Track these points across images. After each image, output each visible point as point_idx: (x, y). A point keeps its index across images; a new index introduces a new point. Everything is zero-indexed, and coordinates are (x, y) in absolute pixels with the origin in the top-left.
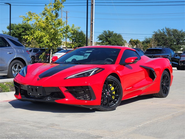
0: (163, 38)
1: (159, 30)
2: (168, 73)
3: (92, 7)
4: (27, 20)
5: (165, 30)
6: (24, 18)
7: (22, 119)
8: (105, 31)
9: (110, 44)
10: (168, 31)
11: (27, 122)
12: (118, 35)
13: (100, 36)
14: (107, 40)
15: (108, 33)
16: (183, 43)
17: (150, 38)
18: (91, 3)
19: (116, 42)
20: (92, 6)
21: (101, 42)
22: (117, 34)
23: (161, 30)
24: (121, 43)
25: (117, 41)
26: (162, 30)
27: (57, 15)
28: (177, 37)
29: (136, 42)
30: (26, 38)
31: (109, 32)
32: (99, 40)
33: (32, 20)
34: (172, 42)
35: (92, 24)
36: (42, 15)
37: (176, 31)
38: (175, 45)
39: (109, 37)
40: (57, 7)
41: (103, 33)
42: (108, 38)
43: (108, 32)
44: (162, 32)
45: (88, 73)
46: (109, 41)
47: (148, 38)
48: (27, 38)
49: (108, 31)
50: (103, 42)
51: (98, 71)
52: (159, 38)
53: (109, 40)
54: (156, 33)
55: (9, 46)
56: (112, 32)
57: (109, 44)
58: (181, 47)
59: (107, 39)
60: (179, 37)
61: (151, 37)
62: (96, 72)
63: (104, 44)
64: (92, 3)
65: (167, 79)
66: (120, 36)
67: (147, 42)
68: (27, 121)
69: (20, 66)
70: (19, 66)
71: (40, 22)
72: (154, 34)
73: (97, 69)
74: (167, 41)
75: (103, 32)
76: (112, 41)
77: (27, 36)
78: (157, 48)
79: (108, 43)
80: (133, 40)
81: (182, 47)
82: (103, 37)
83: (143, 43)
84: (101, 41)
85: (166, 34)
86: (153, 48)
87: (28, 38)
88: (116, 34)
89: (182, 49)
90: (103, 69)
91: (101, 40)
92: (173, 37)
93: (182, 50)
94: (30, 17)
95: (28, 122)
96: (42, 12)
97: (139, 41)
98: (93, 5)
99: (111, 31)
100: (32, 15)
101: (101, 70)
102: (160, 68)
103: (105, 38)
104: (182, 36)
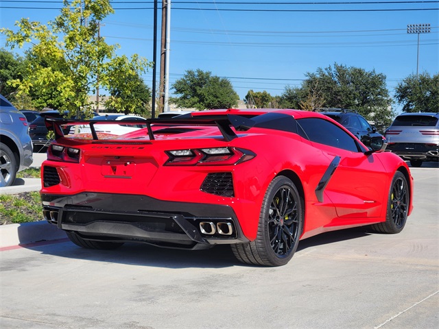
0: (328, 89)
1: (320, 70)
3: (164, 13)
4: (16, 39)
5: (335, 70)
6: (10, 34)
7: (41, 310)
8: (189, 72)
9: (203, 101)
10: (341, 72)
11: (56, 318)
12: (222, 81)
13: (179, 83)
14: (195, 93)
15: (198, 76)
16: (377, 100)
17: (298, 90)
18: (163, 2)
19: (217, 97)
20: (164, 9)
21: (181, 99)
22: (219, 78)
23: (324, 70)
24: (228, 99)
25: (218, 95)
26: (326, 69)
27: (93, 29)
28: (362, 87)
29: (263, 99)
30: (14, 85)
31: (200, 73)
32: (176, 93)
33: (30, 40)
34: (350, 99)
35: (165, 53)
36: (56, 26)
37: (360, 72)
38: (358, 105)
39: (201, 87)
41: (186, 76)
42: (198, 88)
43: (196, 74)
44: (327, 74)
46: (199, 96)
47: (291, 89)
48: (18, 86)
49: (198, 71)
50: (185, 97)
52: (320, 87)
53: (199, 92)
54: (312, 76)
56: (207, 74)
57: (199, 102)
58: (370, 111)
59: (195, 90)
60: (367, 88)
61: (300, 87)
63: (186, 101)
64: (165, 3)
66: (225, 84)
67: (292, 99)
68: (54, 315)
69: (4, 157)
70: (2, 157)
71: (50, 46)
72: (308, 78)
74: (339, 97)
75: (186, 74)
76: (206, 94)
77: (18, 80)
78: (330, 113)
79: (196, 99)
80: (254, 92)
81: (374, 112)
82: (185, 85)
84: (179, 96)
85: (336, 80)
87: (21, 87)
88: (216, 80)
89: (372, 114)
91: (181, 92)
93: (374, 118)
94: (25, 33)
95: (59, 319)
96: (56, 18)
97: (269, 95)
98: (166, 8)
99: (204, 72)
100: (29, 28)
103: (191, 87)
104: (374, 85)
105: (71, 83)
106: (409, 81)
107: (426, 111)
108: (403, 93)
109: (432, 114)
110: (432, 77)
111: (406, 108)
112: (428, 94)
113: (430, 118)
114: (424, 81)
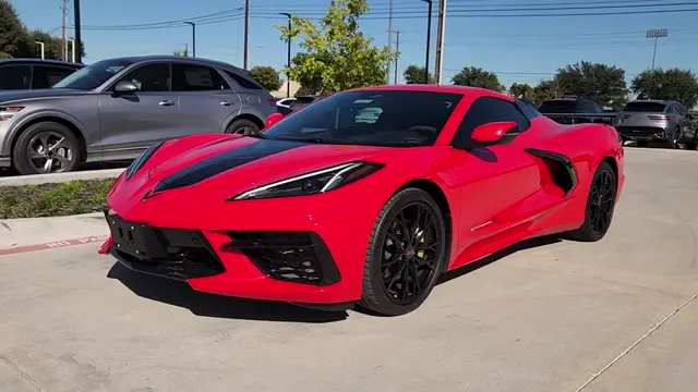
0: (576, 81)
1: (569, 66)
2: (610, 168)
4: (289, 33)
5: (581, 66)
6: (284, 29)
8: (465, 69)
10: (586, 66)
12: (490, 75)
13: (457, 76)
16: (615, 90)
17: (550, 82)
22: (488, 73)
23: (572, 66)
26: (574, 66)
27: (353, 26)
28: (603, 80)
29: (523, 89)
31: (474, 69)
34: (592, 90)
35: (440, 52)
37: (602, 67)
38: (599, 94)
39: (474, 79)
40: (354, 10)
41: (463, 72)
43: (471, 70)
44: (574, 69)
45: (318, 182)
47: (545, 81)
51: (358, 173)
52: (568, 79)
54: (562, 71)
55: (227, 87)
58: (609, 99)
60: (607, 80)
61: (552, 80)
62: (348, 179)
64: (441, 12)
65: (607, 186)
66: (493, 78)
67: (544, 87)
72: (559, 73)
73: (357, 165)
74: (583, 88)
78: (566, 99)
80: (518, 84)
81: (612, 100)
82: (462, 78)
83: (536, 90)
85: (582, 74)
86: (556, 99)
88: (486, 74)
89: (611, 102)
90: (379, 166)
91: (459, 84)
92: (594, 79)
93: (612, 105)
97: (529, 86)
99: (477, 69)
101: (369, 167)
102: (591, 154)
103: (466, 80)
104: (614, 78)
105: (331, 70)
106: (644, 75)
107: (657, 99)
108: (638, 84)
109: (661, 102)
110: (665, 72)
111: (640, 97)
112: (660, 85)
113: (658, 104)
114: (658, 75)
